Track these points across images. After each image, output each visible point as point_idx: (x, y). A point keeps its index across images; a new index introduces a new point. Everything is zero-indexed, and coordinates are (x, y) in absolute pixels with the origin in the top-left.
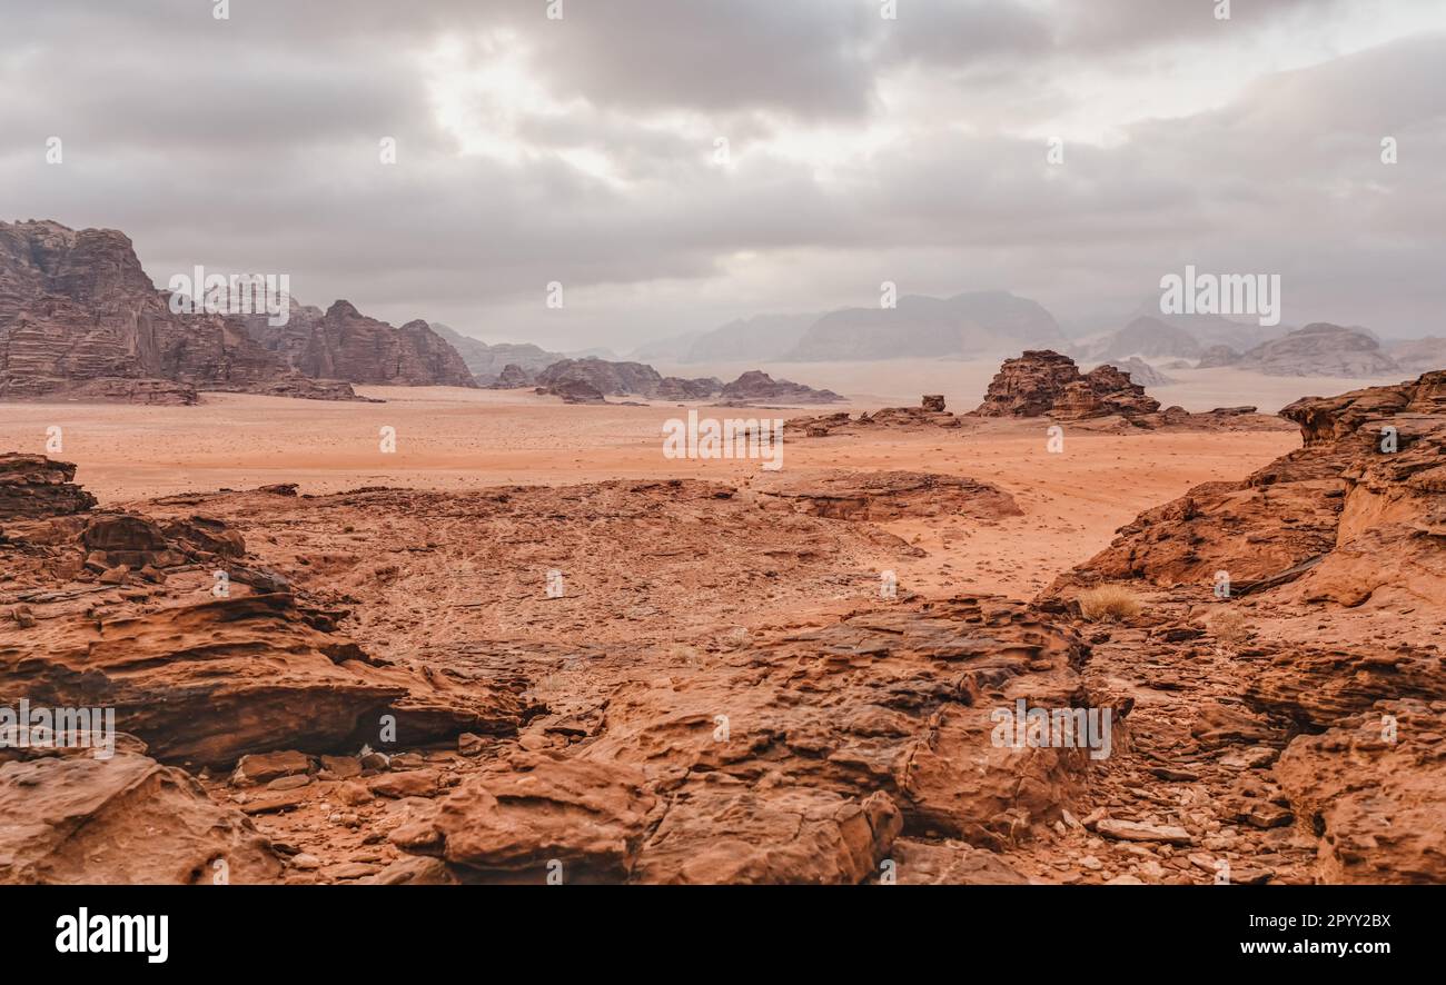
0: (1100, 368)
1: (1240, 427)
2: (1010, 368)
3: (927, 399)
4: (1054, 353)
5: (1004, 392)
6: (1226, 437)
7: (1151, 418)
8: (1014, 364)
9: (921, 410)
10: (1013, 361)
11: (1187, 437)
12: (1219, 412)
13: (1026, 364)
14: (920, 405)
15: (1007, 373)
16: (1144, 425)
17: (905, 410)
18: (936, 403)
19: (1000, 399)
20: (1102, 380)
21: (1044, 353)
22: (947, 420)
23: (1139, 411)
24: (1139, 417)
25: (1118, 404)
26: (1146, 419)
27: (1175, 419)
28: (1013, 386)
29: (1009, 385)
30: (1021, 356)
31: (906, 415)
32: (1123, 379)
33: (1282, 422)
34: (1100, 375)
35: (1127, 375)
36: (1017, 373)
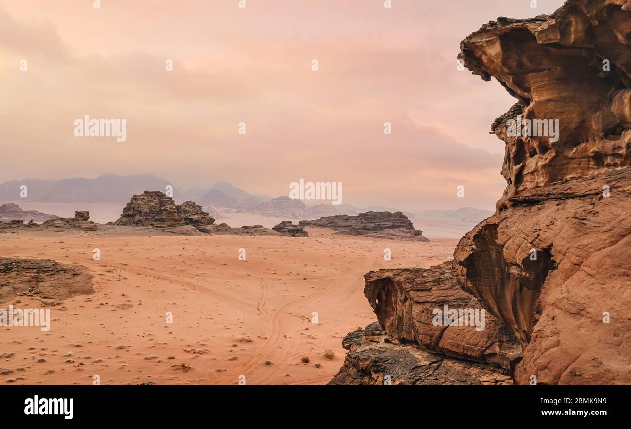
0: (186, 203)
1: (255, 234)
2: (135, 199)
3: (78, 214)
4: (162, 193)
5: (131, 212)
6: (248, 238)
7: (209, 227)
8: (138, 198)
9: (73, 220)
10: (138, 196)
11: (227, 237)
12: (245, 227)
13: (145, 198)
14: (73, 216)
15: (134, 202)
16: (205, 231)
17: (62, 219)
18: (82, 216)
19: (128, 216)
20: (187, 209)
21: (156, 192)
22: (88, 225)
23: (203, 223)
24: (203, 227)
25: (192, 219)
26: (207, 228)
27: (223, 229)
28: (136, 209)
29: (134, 208)
30: (143, 193)
31: (62, 222)
32: (198, 208)
33: (275, 232)
34: (186, 206)
35: (200, 207)
36: (139, 202)
